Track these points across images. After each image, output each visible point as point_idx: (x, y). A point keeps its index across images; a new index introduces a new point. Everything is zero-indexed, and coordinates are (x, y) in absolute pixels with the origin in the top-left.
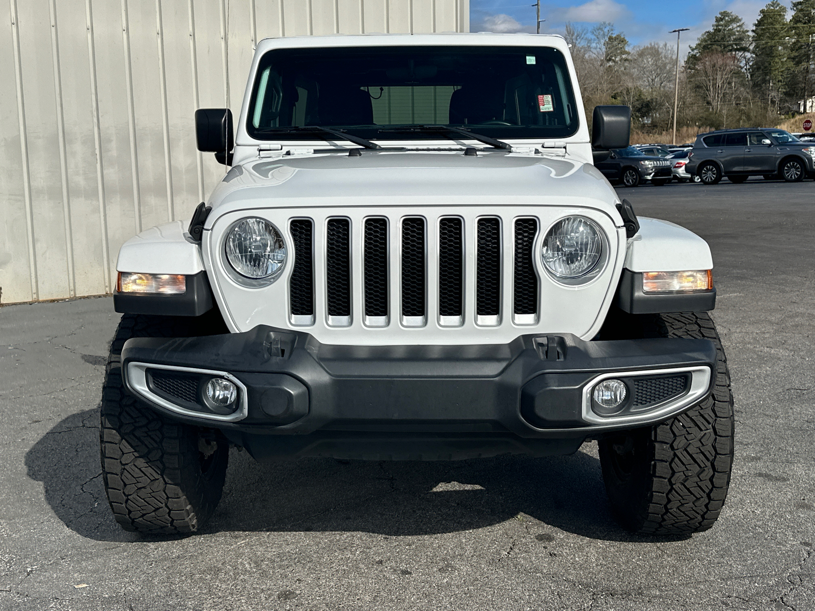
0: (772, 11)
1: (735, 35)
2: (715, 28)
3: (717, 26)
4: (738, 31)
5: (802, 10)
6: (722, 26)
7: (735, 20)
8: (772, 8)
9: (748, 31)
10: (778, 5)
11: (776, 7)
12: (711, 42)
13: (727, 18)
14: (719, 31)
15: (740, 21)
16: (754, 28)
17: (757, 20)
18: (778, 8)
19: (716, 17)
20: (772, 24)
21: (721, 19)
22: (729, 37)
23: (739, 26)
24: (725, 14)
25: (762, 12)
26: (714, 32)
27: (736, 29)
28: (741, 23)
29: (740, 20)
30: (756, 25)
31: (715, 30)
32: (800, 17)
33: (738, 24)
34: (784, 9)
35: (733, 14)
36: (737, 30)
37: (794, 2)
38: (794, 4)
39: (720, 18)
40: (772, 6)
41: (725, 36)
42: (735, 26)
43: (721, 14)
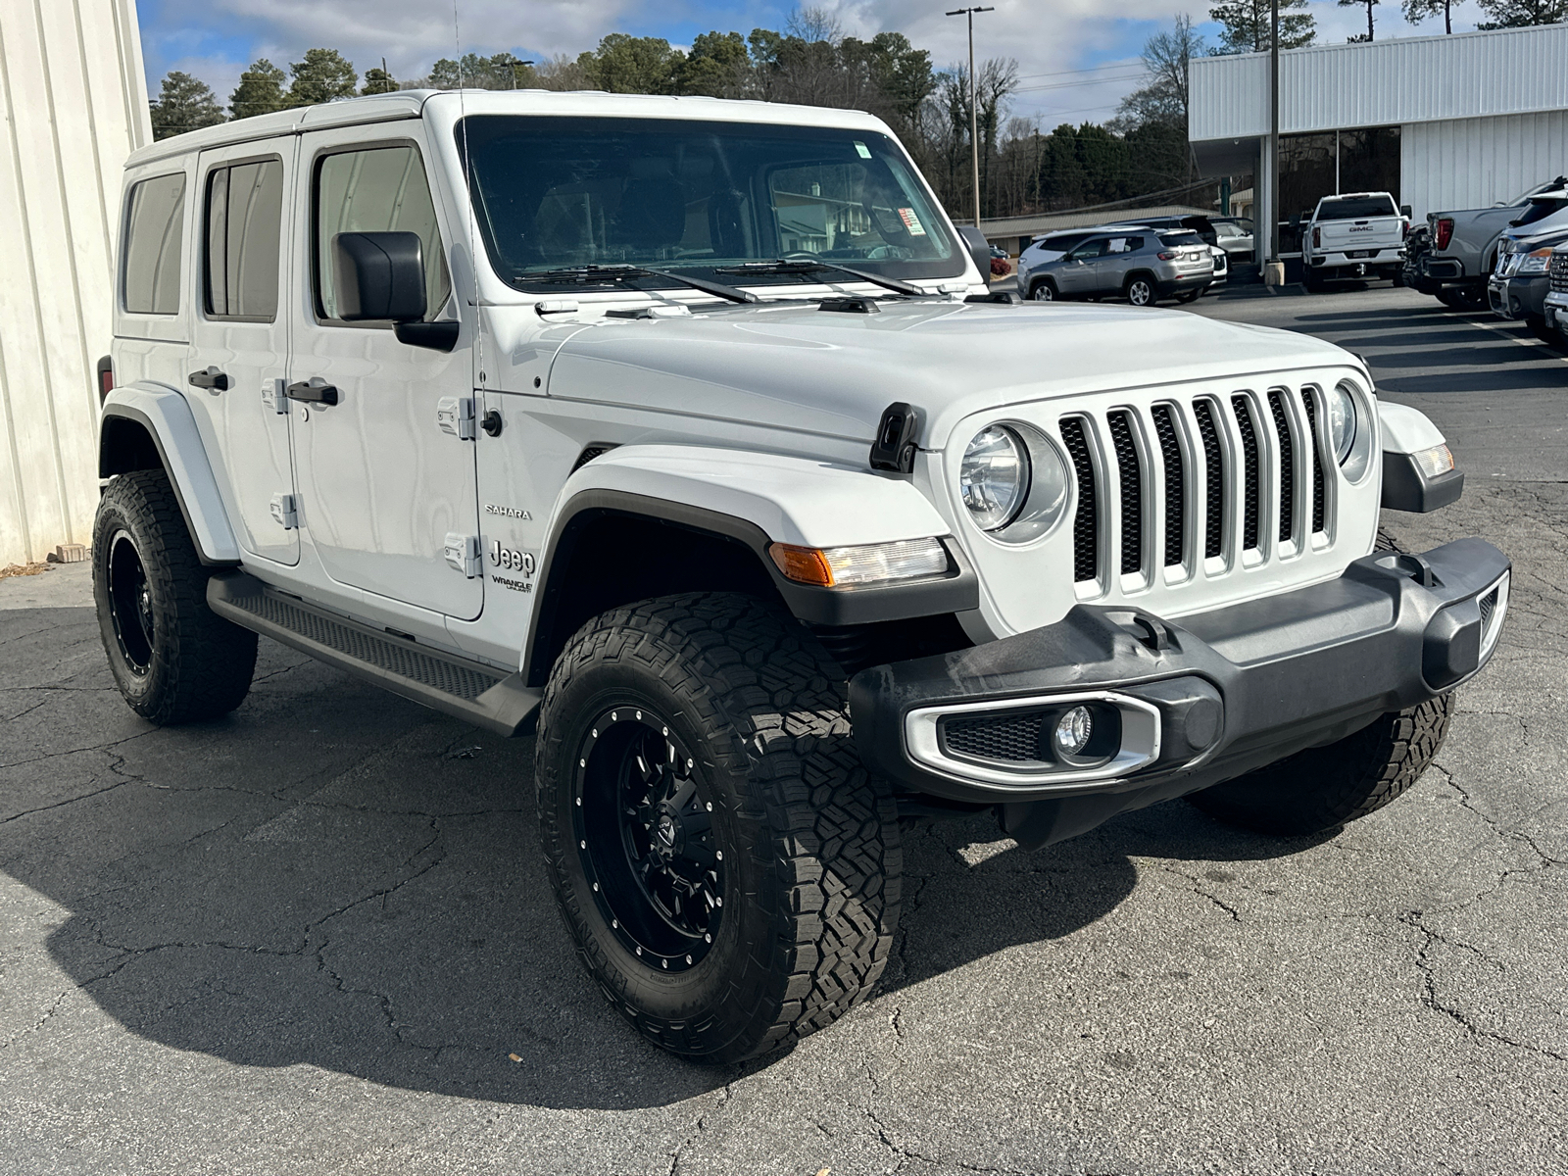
0: (263, 77)
1: (201, 114)
2: (165, 100)
3: (168, 97)
4: (205, 108)
5: (309, 78)
6: (176, 97)
7: (199, 88)
8: (260, 71)
9: (222, 109)
10: (270, 67)
11: (268, 71)
12: (161, 124)
13: (183, 85)
14: (173, 105)
15: (207, 91)
16: (232, 104)
17: (236, 90)
18: (270, 72)
19: (163, 81)
20: (265, 98)
21: (174, 87)
22: (192, 117)
23: (205, 99)
24: (178, 78)
25: (245, 77)
26: (165, 107)
27: (201, 105)
28: (209, 94)
29: (206, 89)
30: (234, 99)
31: (166, 103)
32: (308, 90)
33: (203, 96)
34: (279, 76)
35: (192, 77)
36: (203, 107)
37: (295, 64)
38: (294, 67)
39: (171, 83)
40: (261, 69)
41: (184, 115)
42: (198, 98)
43: (171, 76)
